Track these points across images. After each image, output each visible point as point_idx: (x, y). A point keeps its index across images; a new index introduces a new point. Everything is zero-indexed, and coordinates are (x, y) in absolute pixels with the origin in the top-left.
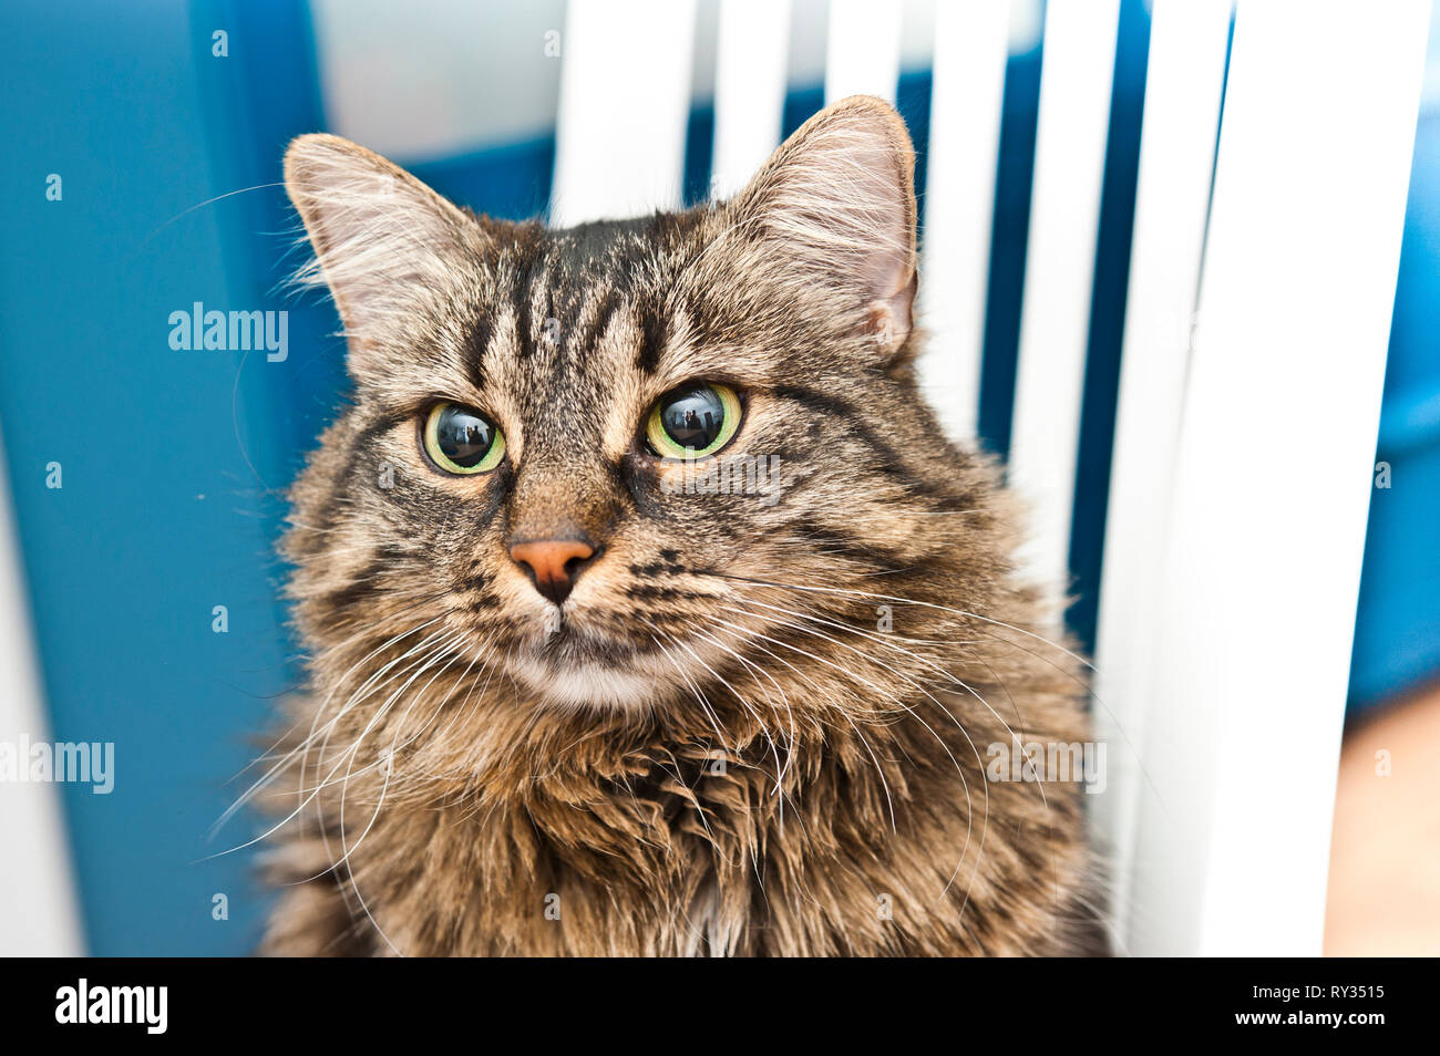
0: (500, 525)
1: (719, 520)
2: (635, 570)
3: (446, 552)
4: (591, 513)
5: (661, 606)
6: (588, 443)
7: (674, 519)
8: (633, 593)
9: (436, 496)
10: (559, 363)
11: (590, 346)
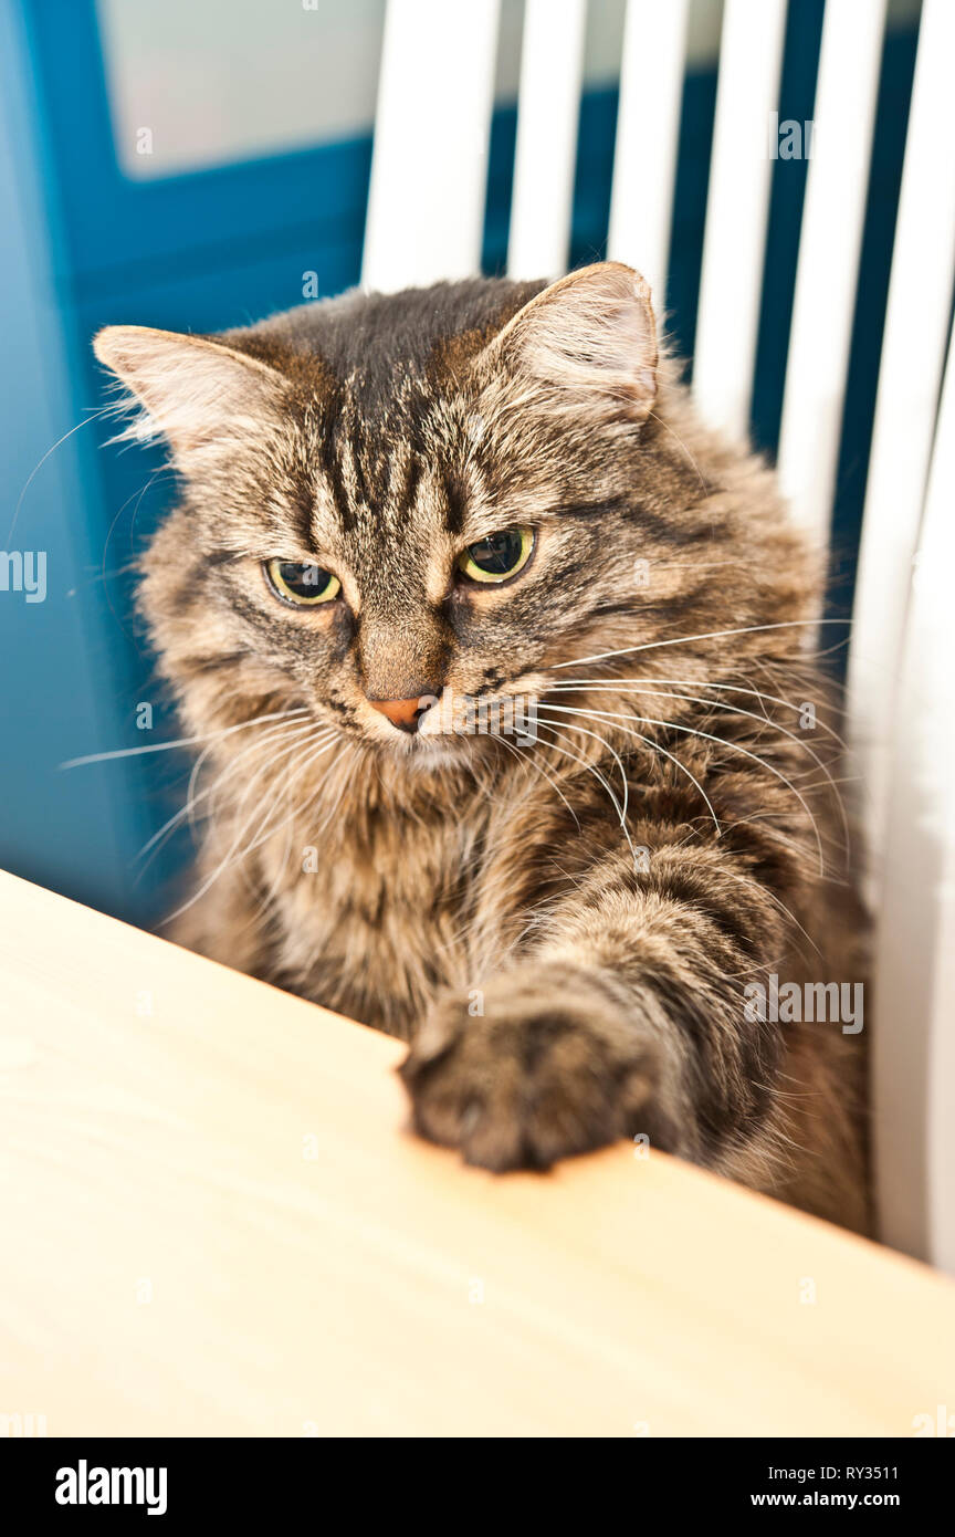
4: (427, 665)
6: (414, 598)
11: (404, 518)
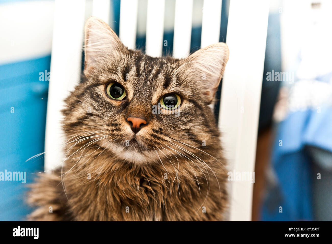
0: (124, 113)
1: (173, 124)
2: (153, 130)
3: (108, 116)
4: (148, 115)
5: (157, 140)
6: (149, 99)
7: (163, 122)
8: (152, 135)
9: (107, 103)
10: (146, 80)
11: (154, 78)
